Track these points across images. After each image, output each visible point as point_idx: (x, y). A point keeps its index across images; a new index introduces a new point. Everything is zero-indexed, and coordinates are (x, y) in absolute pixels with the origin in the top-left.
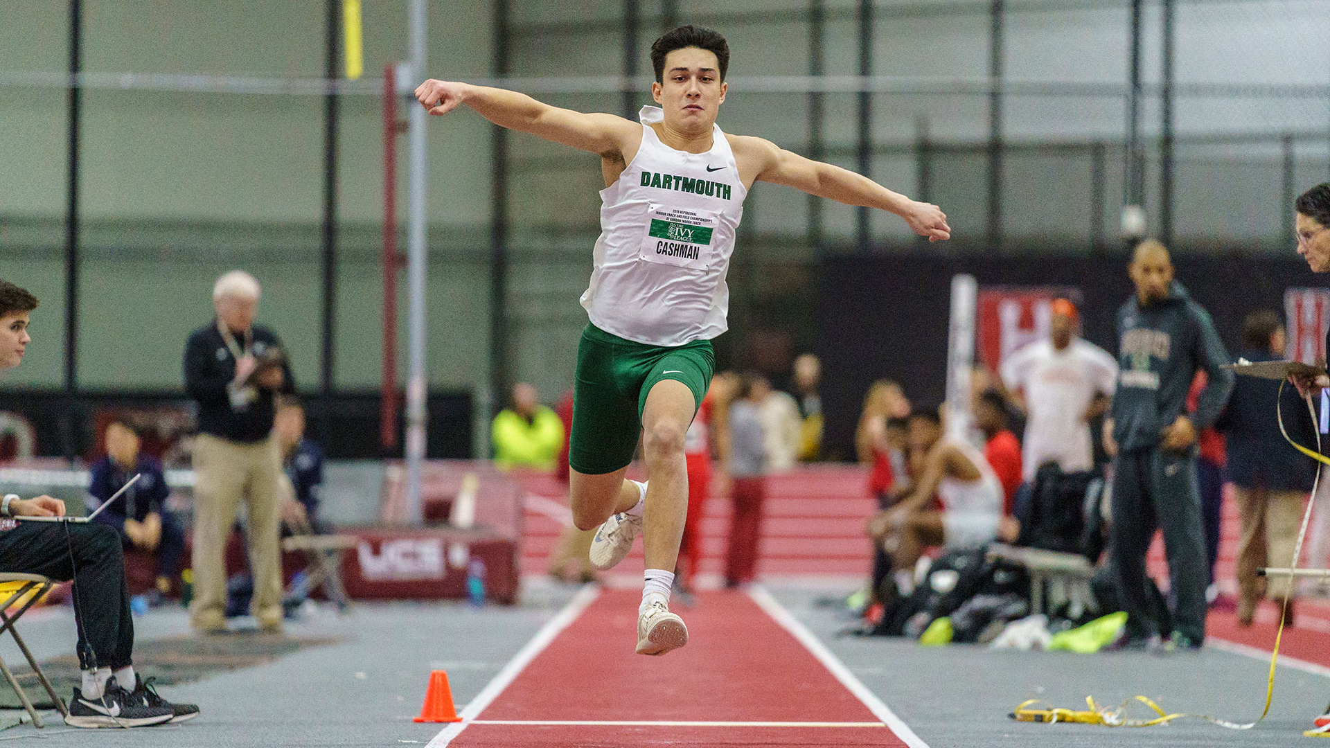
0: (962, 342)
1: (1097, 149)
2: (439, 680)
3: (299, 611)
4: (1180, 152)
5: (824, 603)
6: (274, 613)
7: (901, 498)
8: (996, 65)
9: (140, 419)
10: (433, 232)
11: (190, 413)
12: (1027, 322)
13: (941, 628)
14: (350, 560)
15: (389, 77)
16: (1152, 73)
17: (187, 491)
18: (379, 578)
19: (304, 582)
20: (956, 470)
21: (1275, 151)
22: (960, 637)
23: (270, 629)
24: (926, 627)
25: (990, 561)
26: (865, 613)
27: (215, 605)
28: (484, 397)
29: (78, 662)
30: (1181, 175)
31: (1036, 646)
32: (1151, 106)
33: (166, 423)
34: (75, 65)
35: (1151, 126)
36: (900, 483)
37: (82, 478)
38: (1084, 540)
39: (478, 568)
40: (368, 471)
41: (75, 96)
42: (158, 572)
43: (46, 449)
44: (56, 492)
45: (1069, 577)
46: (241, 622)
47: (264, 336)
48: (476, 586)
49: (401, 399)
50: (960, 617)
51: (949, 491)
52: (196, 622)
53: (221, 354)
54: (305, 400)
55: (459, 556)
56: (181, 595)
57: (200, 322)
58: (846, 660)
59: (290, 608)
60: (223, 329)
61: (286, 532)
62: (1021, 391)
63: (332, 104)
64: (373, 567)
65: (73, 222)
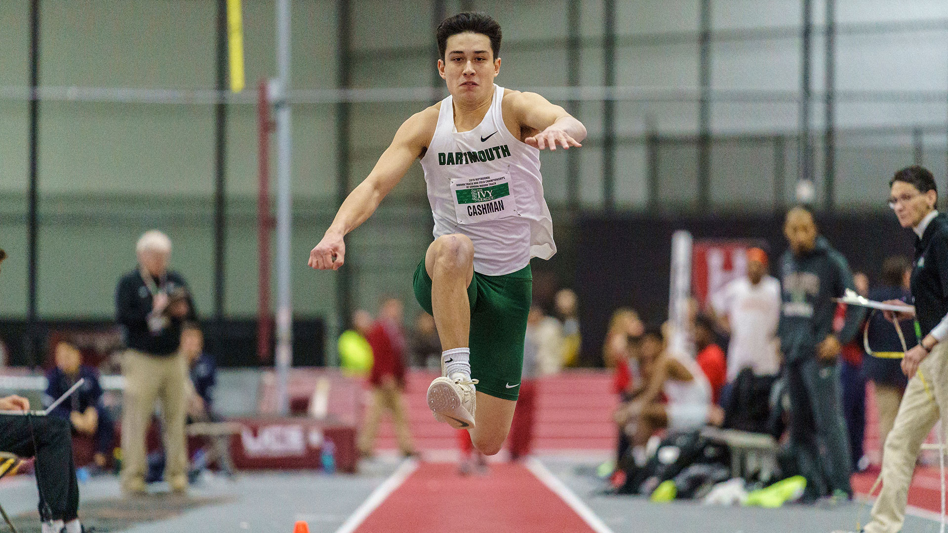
0: (681, 280)
1: (778, 140)
2: (301, 529)
3: (199, 478)
4: (839, 143)
5: (583, 471)
6: (181, 481)
7: (637, 394)
8: (705, 77)
9: (83, 339)
10: (296, 203)
11: (120, 335)
12: (728, 266)
13: (666, 489)
14: (236, 442)
15: (263, 89)
16: (818, 84)
17: (118, 393)
18: (258, 456)
19: (203, 458)
20: (676, 374)
21: (908, 141)
22: (682, 495)
23: (178, 492)
24: (654, 489)
25: (701, 441)
26: (612, 478)
27: (139, 474)
28: (333, 321)
29: (39, 516)
30: (840, 158)
31: (736, 503)
32: (818, 109)
33: (102, 342)
34: (34, 81)
35: (818, 122)
36: (636, 383)
37: (39, 382)
38: (771, 423)
39: (329, 448)
40: (249, 377)
41: (34, 106)
42: (95, 450)
43: (15, 361)
44: (22, 393)
45: (760, 452)
46: (157, 487)
47: (174, 278)
48: (328, 460)
49: (272, 324)
50: (681, 481)
51: (672, 389)
52: (125, 486)
53: (142, 293)
54: (203, 326)
55: (316, 438)
56: (113, 467)
57: (127, 268)
58: (598, 512)
59: (193, 476)
60: (145, 273)
61: (190, 421)
62: (727, 317)
63: (221, 111)
64: (253, 446)
65: (33, 196)
